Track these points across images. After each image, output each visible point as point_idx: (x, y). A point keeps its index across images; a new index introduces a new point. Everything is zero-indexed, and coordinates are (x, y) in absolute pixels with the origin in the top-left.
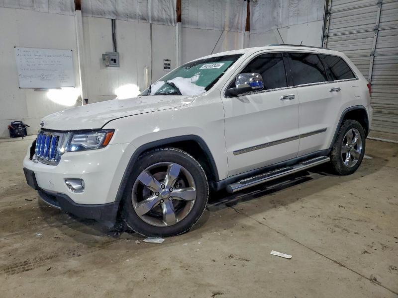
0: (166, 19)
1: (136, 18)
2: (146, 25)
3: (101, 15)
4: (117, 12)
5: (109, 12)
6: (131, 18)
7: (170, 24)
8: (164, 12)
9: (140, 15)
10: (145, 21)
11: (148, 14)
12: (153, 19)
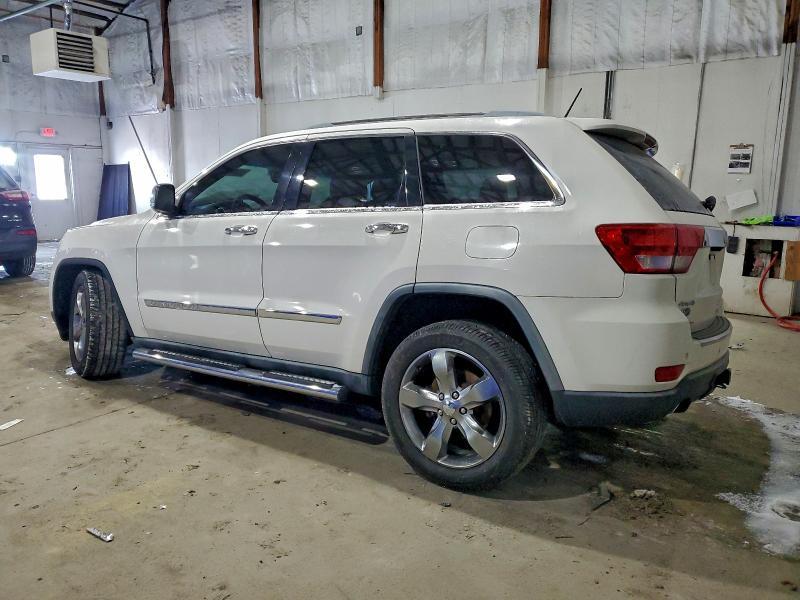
0: (752, 42)
1: (663, 59)
2: (692, 69)
3: (588, 68)
4: (618, 54)
5: (603, 58)
6: (652, 59)
7: (762, 52)
8: (746, 27)
9: (674, 50)
10: (688, 60)
11: (697, 42)
12: (710, 51)
